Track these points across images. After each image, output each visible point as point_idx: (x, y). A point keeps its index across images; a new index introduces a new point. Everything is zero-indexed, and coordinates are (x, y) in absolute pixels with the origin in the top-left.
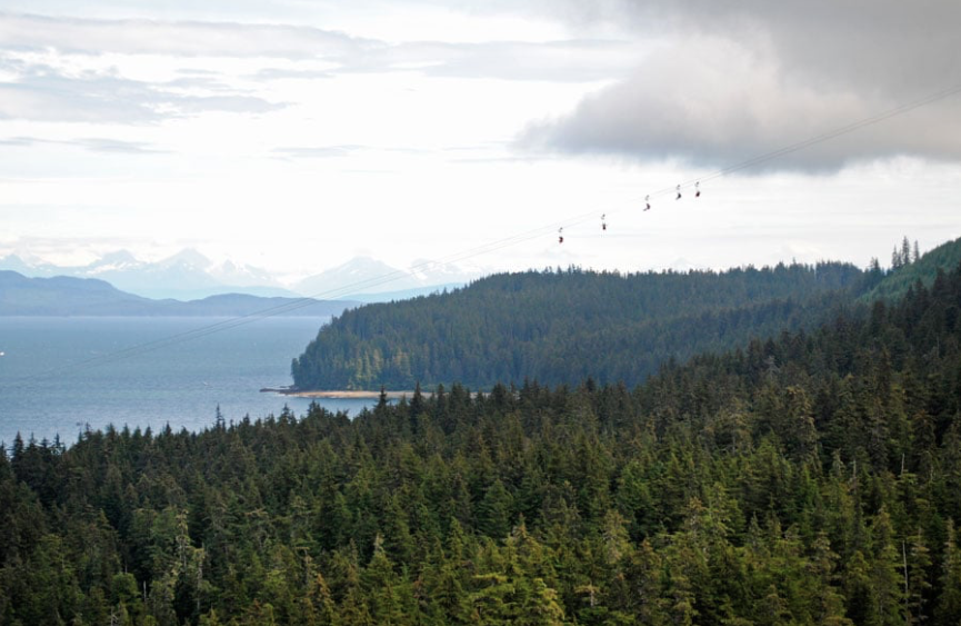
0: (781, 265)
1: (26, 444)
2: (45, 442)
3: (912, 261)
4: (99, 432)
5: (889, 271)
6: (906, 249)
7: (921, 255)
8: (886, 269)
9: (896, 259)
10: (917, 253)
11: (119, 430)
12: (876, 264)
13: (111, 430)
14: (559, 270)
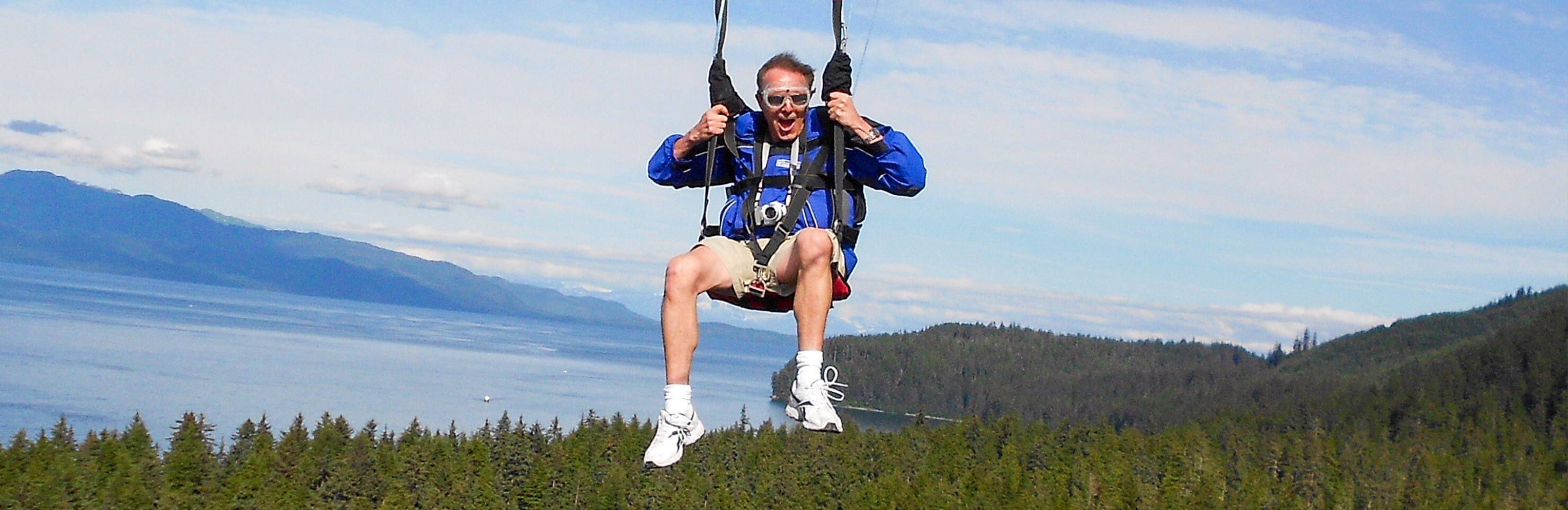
0: (1183, 341)
1: (513, 426)
2: (537, 428)
3: (1310, 346)
4: (605, 421)
5: (1291, 354)
6: (1306, 338)
7: (1318, 344)
8: (1288, 353)
9: (1297, 345)
10: (1314, 342)
11: (627, 420)
12: (1279, 347)
13: (618, 418)
14: (1002, 326)
